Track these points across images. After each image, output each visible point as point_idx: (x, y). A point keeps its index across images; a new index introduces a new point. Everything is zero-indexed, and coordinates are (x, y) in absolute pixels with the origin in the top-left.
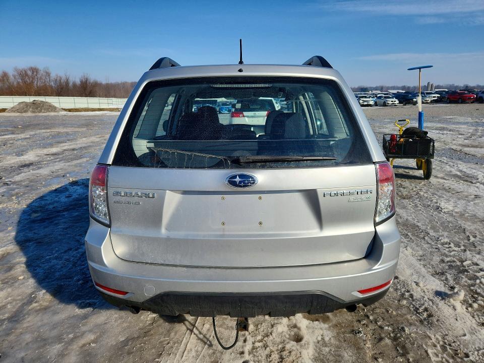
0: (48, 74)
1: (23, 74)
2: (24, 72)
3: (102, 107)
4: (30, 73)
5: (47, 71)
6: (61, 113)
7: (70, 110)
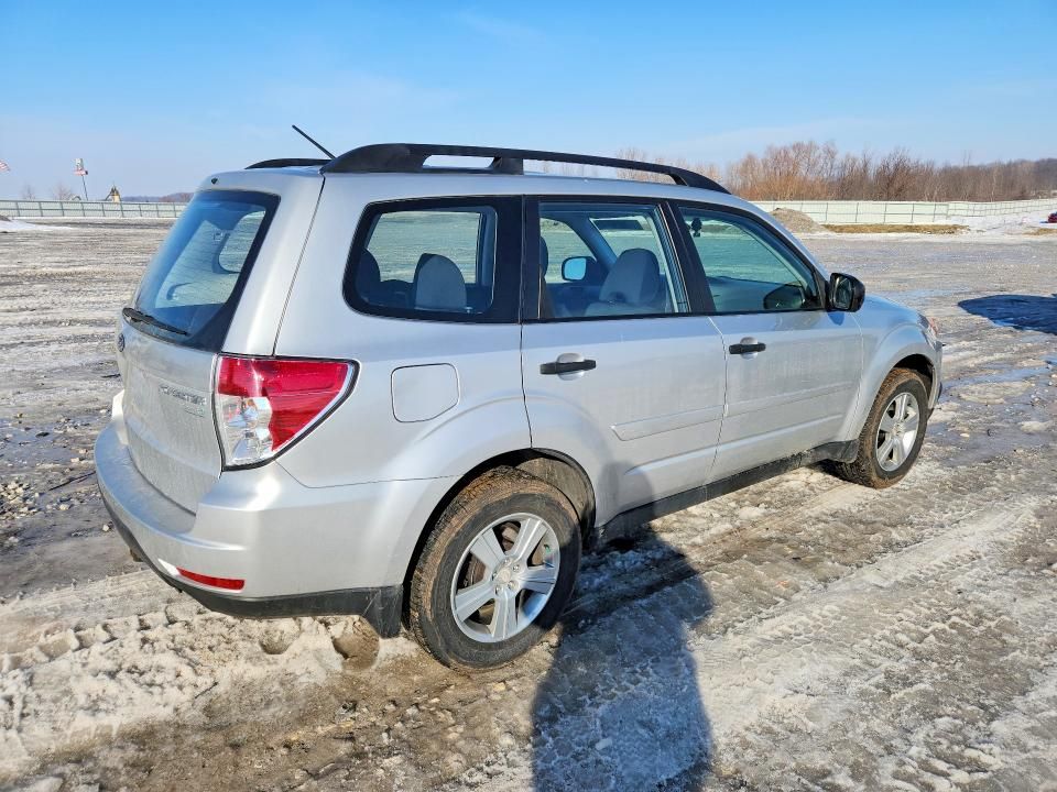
0: (831, 154)
1: (779, 157)
2: (782, 154)
3: (916, 223)
4: (792, 154)
5: (832, 149)
6: (818, 234)
7: (841, 229)
